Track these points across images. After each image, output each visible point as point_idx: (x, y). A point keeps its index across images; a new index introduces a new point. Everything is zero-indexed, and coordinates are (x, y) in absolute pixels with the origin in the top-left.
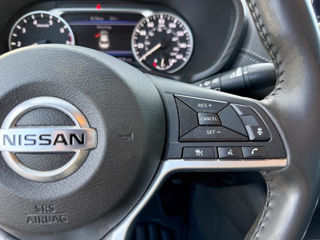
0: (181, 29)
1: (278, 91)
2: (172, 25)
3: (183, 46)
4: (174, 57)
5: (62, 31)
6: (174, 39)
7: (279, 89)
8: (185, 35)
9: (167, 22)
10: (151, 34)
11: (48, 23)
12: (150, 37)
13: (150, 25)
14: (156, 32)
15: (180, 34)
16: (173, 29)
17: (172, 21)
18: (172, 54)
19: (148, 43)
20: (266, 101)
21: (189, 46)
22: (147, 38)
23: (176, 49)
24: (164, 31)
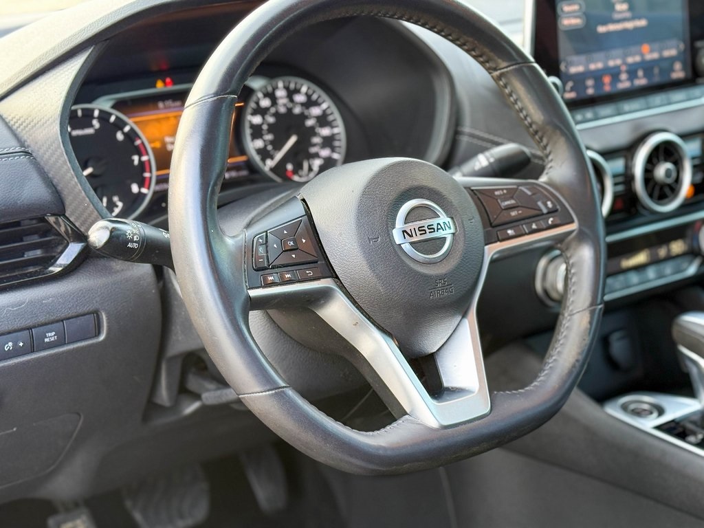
0: (316, 104)
1: (551, 170)
2: (300, 98)
3: (325, 132)
4: (317, 155)
5: (120, 136)
6: (310, 123)
7: (551, 167)
8: (324, 111)
9: (291, 93)
10: (271, 120)
11: (91, 126)
12: (269, 125)
13: (265, 103)
14: (276, 115)
15: (316, 111)
16: (302, 104)
17: (297, 91)
18: (313, 150)
19: (269, 137)
20: (543, 179)
21: (336, 131)
22: (265, 127)
23: (316, 140)
24: (290, 110)
